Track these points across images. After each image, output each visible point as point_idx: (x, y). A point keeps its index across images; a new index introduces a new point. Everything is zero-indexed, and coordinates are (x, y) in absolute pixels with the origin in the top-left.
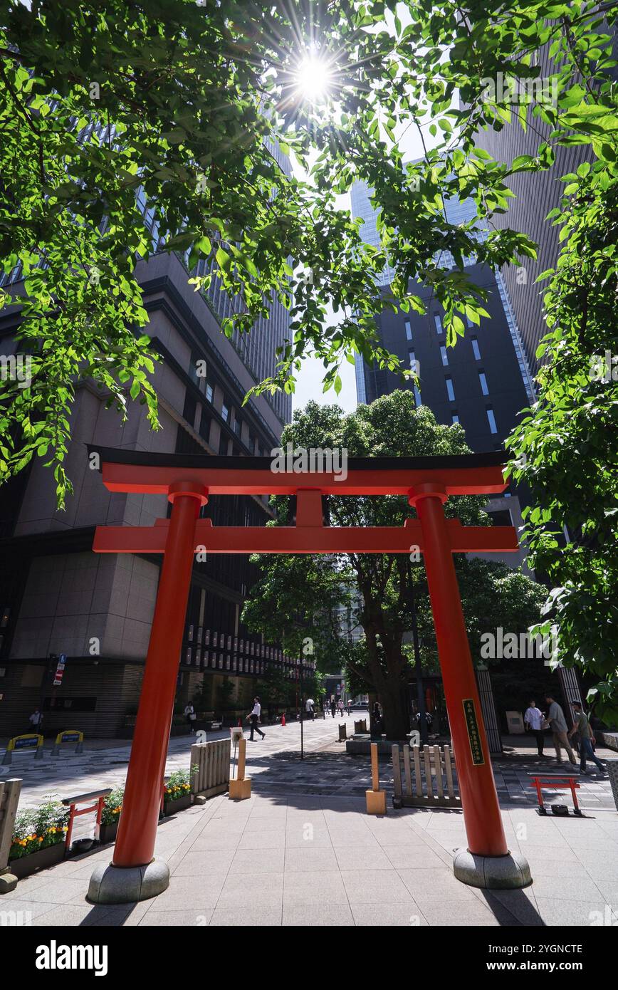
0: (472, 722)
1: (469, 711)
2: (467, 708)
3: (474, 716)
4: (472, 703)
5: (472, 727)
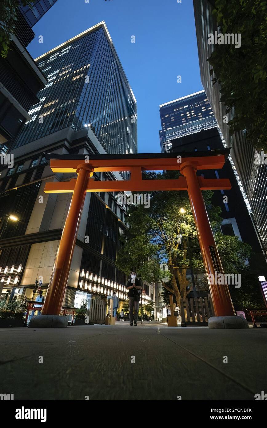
1: (212, 250)
2: (211, 250)
3: (214, 253)
4: (213, 248)
5: (214, 258)
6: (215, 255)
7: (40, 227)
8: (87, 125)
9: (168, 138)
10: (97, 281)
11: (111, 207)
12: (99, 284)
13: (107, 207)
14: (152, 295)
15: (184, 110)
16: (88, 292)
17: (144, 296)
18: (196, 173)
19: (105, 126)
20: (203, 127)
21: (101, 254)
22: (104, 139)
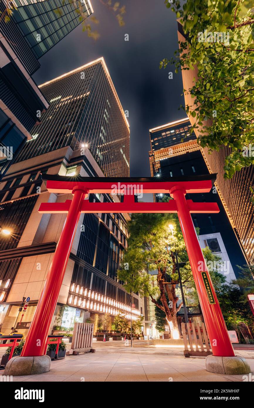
0: (207, 283)
1: (205, 277)
2: (203, 276)
3: (207, 280)
4: (205, 274)
5: (207, 285)
6: (208, 282)
7: (33, 240)
8: (85, 146)
9: (156, 158)
10: (87, 295)
11: (104, 220)
12: (89, 299)
13: (100, 220)
14: (141, 308)
15: (171, 135)
16: (78, 308)
17: (133, 311)
18: (185, 196)
19: (101, 146)
20: (188, 149)
21: (93, 267)
22: (99, 158)
